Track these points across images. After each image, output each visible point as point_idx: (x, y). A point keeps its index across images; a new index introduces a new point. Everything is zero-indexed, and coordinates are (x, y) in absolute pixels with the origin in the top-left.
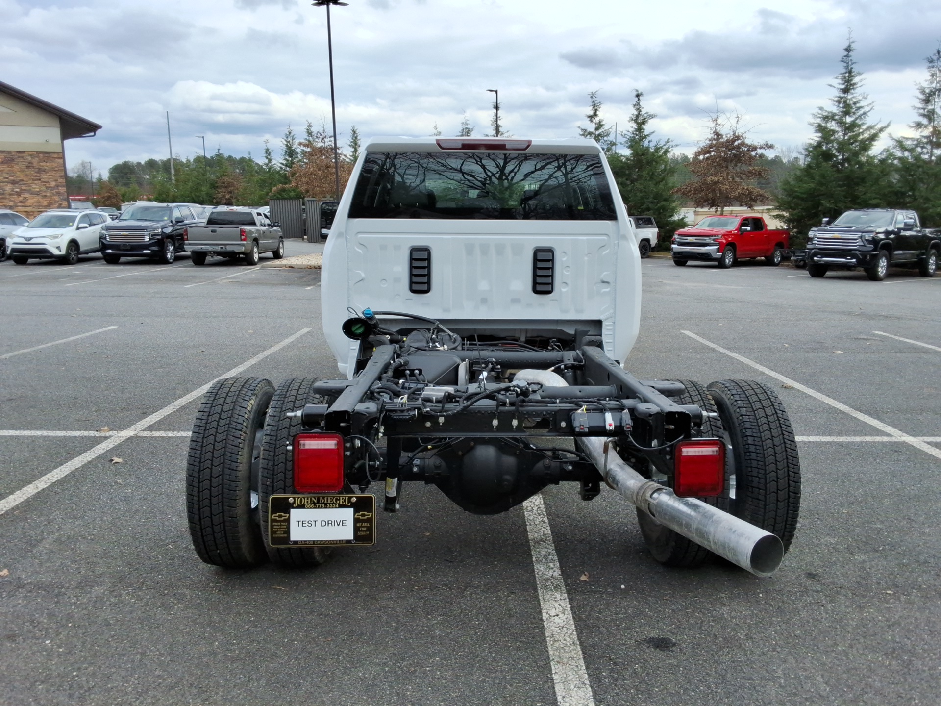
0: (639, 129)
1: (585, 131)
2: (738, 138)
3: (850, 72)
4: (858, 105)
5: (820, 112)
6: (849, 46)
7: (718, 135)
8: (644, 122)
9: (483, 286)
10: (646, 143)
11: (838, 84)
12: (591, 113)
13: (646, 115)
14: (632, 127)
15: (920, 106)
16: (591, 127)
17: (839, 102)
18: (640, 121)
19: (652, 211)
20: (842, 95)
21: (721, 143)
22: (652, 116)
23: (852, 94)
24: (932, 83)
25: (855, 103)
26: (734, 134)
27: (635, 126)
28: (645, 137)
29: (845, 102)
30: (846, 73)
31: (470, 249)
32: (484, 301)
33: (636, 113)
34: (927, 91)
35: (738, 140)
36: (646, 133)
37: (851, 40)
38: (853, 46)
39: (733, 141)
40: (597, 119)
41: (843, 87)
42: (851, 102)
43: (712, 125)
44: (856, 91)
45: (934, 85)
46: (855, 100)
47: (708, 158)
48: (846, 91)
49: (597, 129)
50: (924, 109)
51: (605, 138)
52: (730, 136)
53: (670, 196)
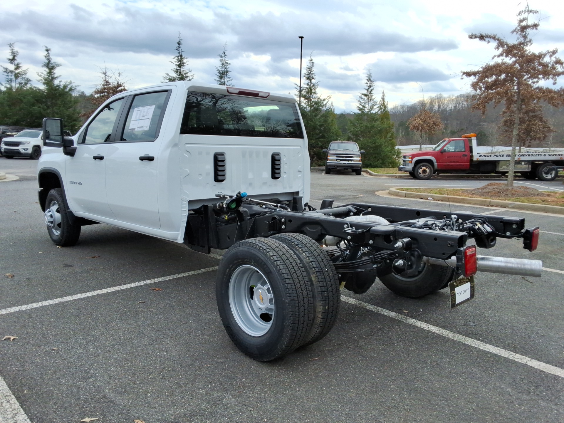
0: (50, 73)
1: (7, 69)
2: (120, 86)
3: (181, 56)
4: (187, 75)
5: (167, 76)
6: (180, 41)
7: (107, 82)
8: (53, 68)
9: (250, 176)
10: (56, 82)
11: (175, 62)
12: (11, 57)
13: (54, 64)
14: (45, 71)
15: (218, 79)
16: (12, 67)
17: (177, 72)
18: (50, 67)
19: (67, 127)
20: (178, 68)
21: (109, 87)
22: (59, 65)
23: (183, 68)
24: (222, 68)
25: (185, 74)
26: (118, 83)
27: (48, 70)
28: (55, 78)
29: (180, 73)
30: (179, 56)
31: (244, 154)
32: (251, 184)
33: (47, 61)
34: (221, 72)
35: (120, 87)
36: (55, 76)
37: (180, 39)
38: (182, 42)
39: (118, 87)
40: (16, 62)
41: (178, 64)
42: (183, 73)
43: (103, 76)
44: (185, 67)
45: (223, 69)
46: (185, 72)
47: (103, 96)
48: (179, 66)
49: (16, 69)
50: (220, 81)
51: (24, 76)
52: (115, 84)
53: (78, 118)
